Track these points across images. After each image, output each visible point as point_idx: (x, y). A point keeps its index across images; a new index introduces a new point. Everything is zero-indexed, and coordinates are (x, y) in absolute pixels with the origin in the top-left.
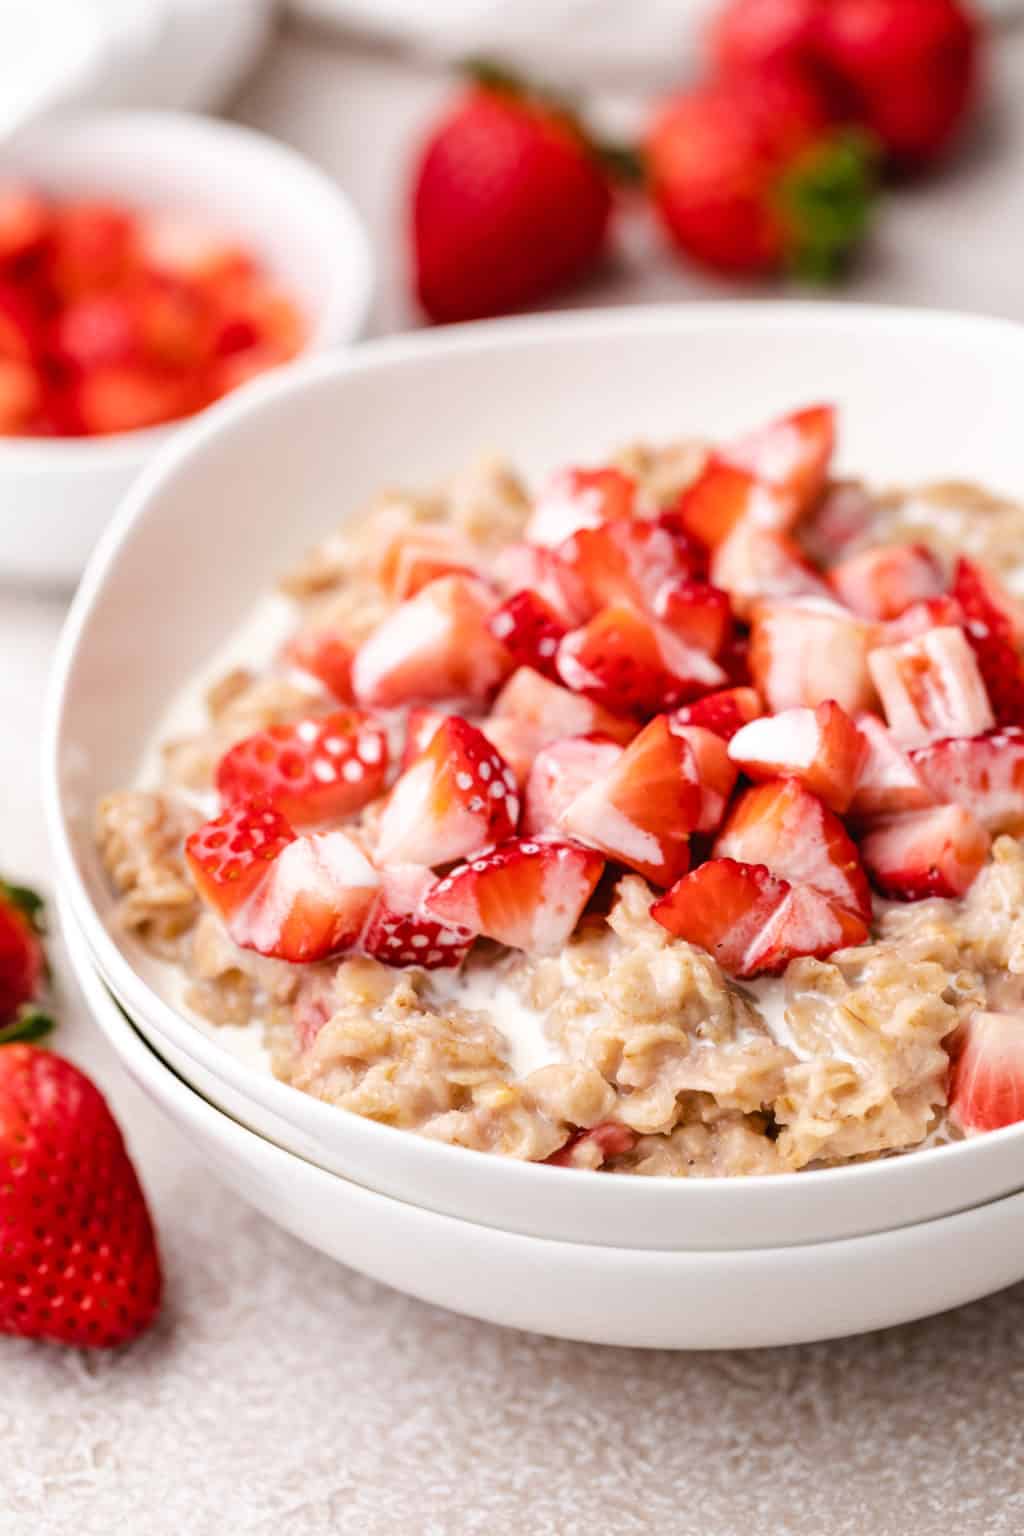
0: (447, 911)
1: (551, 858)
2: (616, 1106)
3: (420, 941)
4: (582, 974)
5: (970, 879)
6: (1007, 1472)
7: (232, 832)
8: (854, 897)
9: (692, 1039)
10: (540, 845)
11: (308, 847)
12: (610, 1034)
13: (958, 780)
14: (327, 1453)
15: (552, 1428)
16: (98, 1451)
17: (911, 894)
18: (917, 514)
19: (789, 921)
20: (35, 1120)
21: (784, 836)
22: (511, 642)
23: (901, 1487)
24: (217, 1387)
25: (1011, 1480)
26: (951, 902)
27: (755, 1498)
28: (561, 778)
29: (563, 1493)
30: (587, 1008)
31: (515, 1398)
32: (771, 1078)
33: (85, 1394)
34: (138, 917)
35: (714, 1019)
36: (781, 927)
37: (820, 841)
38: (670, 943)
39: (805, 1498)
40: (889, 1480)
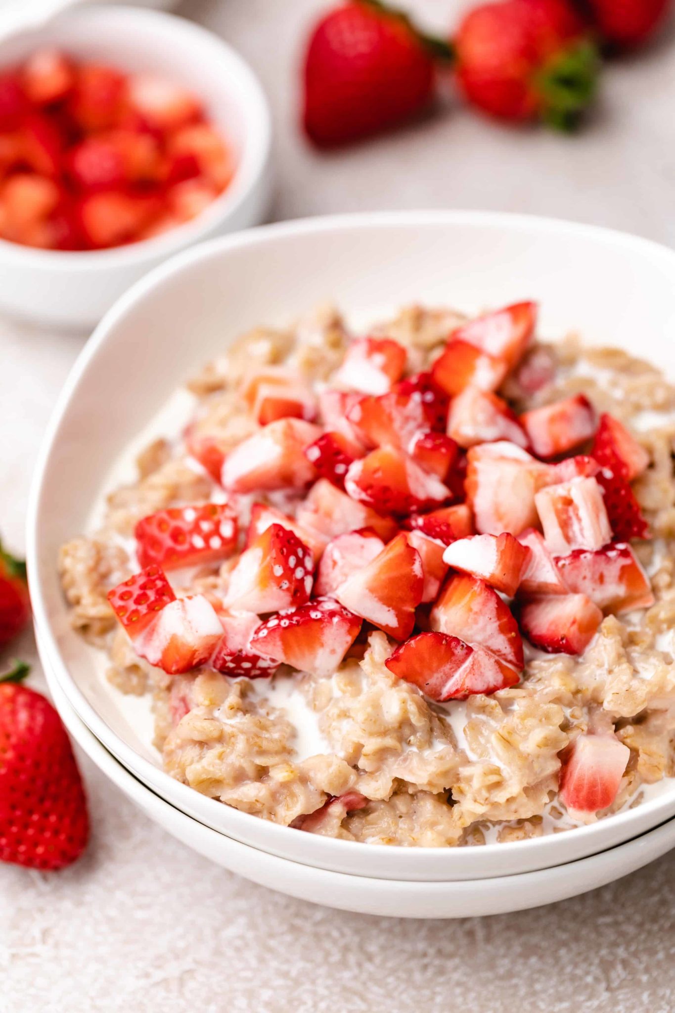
0: (263, 649)
1: (328, 622)
2: (356, 783)
3: (247, 665)
4: (344, 692)
5: (586, 642)
6: (587, 986)
7: (136, 592)
8: (513, 654)
9: (404, 745)
10: (322, 612)
11: (180, 606)
12: (356, 740)
13: (585, 578)
14: (181, 944)
15: (317, 936)
16: (45, 933)
17: (550, 649)
18: (584, 369)
19: (470, 673)
20: (14, 740)
21: (472, 616)
22: (318, 464)
23: (523, 991)
24: (120, 895)
25: (589, 991)
26: (572, 656)
27: (434, 993)
28: (340, 563)
29: (320, 981)
30: (345, 714)
31: (297, 915)
32: (452, 774)
33: (40, 895)
34: (81, 622)
35: (418, 735)
36: (465, 676)
37: (494, 619)
38: (395, 684)
39: (464, 995)
40: (516, 986)
